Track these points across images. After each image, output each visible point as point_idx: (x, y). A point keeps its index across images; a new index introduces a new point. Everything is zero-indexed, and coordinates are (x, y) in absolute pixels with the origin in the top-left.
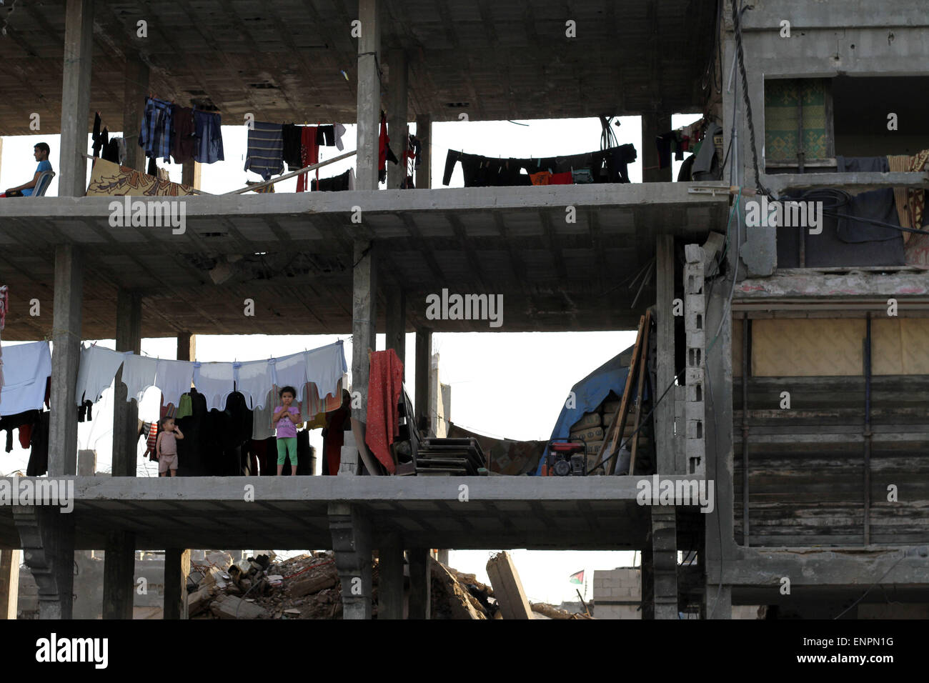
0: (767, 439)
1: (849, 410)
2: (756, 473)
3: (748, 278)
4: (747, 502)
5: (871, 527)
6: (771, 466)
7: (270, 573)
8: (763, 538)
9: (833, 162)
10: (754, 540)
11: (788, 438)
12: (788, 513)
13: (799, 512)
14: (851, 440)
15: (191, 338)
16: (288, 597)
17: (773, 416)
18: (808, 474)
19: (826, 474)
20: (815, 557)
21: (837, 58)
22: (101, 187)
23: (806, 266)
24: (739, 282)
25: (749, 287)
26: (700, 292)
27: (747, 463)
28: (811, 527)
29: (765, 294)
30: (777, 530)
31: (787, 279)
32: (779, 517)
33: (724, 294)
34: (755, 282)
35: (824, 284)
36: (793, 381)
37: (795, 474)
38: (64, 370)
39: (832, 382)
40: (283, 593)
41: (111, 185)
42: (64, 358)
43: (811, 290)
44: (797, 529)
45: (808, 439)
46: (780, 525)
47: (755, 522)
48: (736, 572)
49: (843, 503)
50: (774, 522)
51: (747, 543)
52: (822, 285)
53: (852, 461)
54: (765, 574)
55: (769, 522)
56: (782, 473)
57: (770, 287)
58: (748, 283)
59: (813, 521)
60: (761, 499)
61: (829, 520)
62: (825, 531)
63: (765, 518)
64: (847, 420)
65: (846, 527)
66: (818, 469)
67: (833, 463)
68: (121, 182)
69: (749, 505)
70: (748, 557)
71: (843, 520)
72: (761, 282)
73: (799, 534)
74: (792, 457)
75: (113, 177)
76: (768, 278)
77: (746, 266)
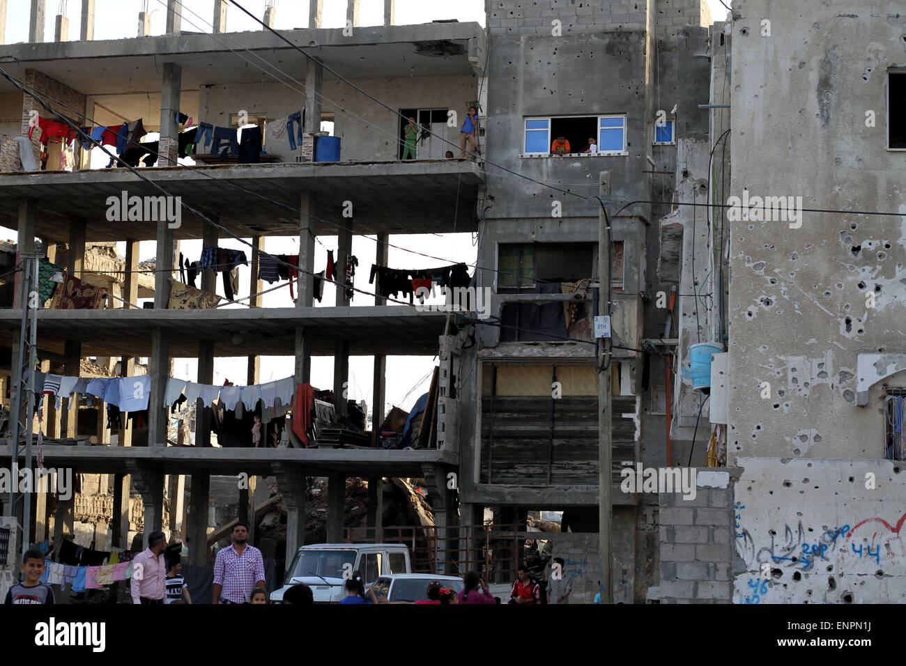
0: (502, 428)
1: (543, 414)
2: (496, 445)
3: (484, 348)
4: (490, 460)
5: (551, 474)
6: (504, 442)
7: (315, 488)
8: (498, 479)
9: (534, 286)
10: (494, 480)
11: (512, 428)
12: (511, 466)
13: (516, 466)
14: (544, 429)
15: (256, 358)
16: (322, 502)
17: (506, 416)
18: (522, 446)
19: (531, 446)
20: (512, 490)
21: (533, 233)
22: (176, 296)
23: (518, 341)
24: (480, 350)
25: (484, 353)
26: (446, 359)
27: (491, 441)
28: (523, 474)
29: (492, 356)
30: (506, 475)
31: (505, 349)
32: (506, 469)
33: (472, 355)
34: (488, 350)
35: (522, 351)
36: (516, 398)
37: (516, 447)
38: (157, 390)
39: (535, 399)
40: (319, 499)
41: (181, 295)
42: (157, 385)
43: (515, 354)
44: (515, 475)
45: (522, 428)
46: (507, 472)
47: (495, 471)
48: (473, 496)
49: (538, 462)
50: (504, 471)
51: (490, 482)
52: (520, 351)
53: (543, 440)
54: (487, 498)
55: (502, 471)
56: (509, 446)
57: (495, 353)
58: (485, 350)
59: (523, 471)
60: (497, 459)
61: (531, 470)
62: (530, 476)
63: (500, 468)
64: (542, 419)
65: (539, 474)
66: (526, 444)
67: (534, 441)
68: (186, 293)
69: (490, 462)
70: (479, 489)
71: (539, 470)
72: (491, 350)
73: (516, 477)
74: (513, 437)
75: (182, 291)
76: (494, 348)
77: (483, 342)
